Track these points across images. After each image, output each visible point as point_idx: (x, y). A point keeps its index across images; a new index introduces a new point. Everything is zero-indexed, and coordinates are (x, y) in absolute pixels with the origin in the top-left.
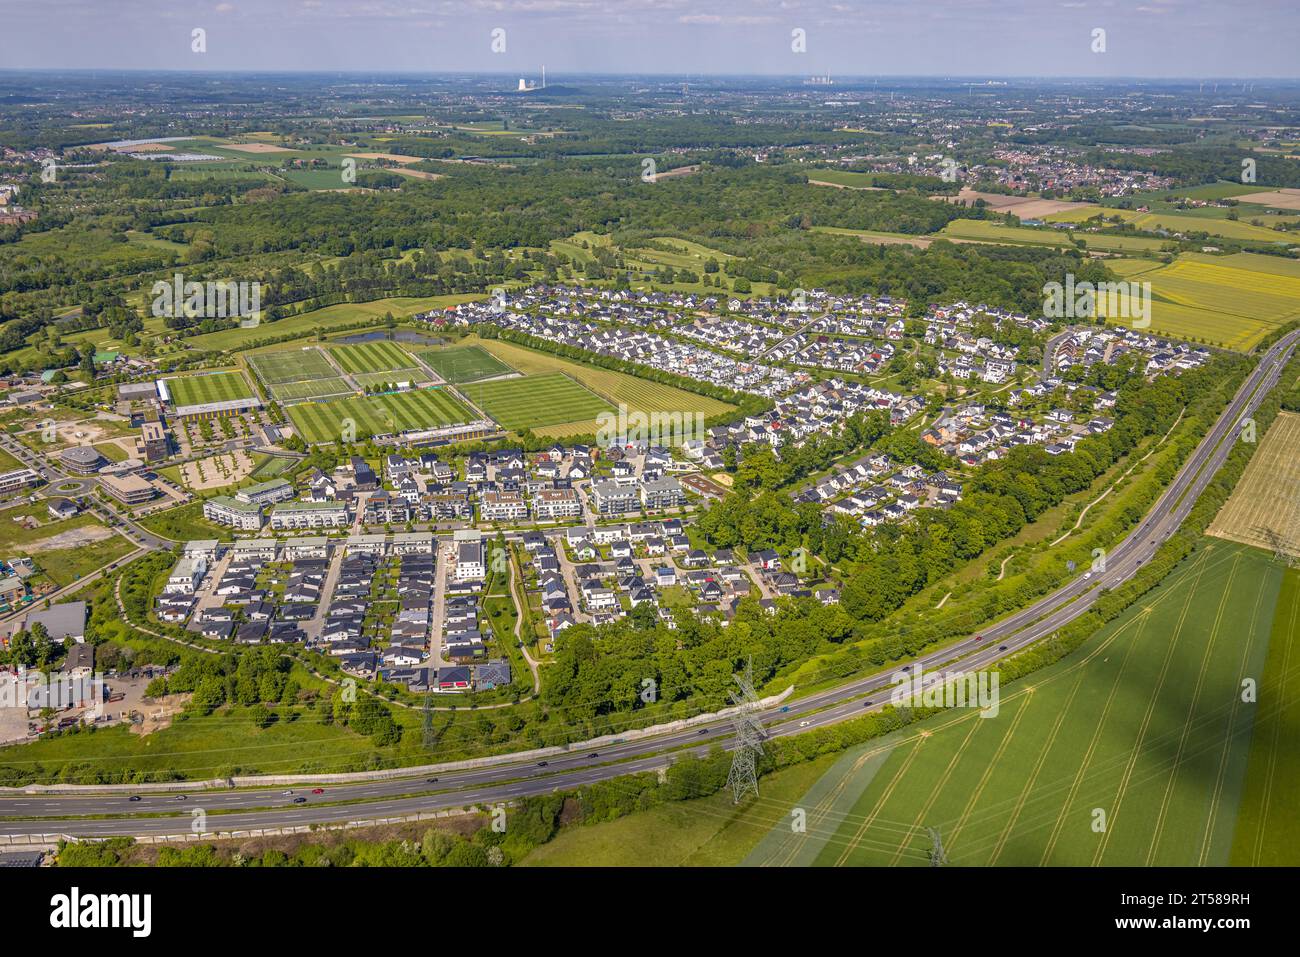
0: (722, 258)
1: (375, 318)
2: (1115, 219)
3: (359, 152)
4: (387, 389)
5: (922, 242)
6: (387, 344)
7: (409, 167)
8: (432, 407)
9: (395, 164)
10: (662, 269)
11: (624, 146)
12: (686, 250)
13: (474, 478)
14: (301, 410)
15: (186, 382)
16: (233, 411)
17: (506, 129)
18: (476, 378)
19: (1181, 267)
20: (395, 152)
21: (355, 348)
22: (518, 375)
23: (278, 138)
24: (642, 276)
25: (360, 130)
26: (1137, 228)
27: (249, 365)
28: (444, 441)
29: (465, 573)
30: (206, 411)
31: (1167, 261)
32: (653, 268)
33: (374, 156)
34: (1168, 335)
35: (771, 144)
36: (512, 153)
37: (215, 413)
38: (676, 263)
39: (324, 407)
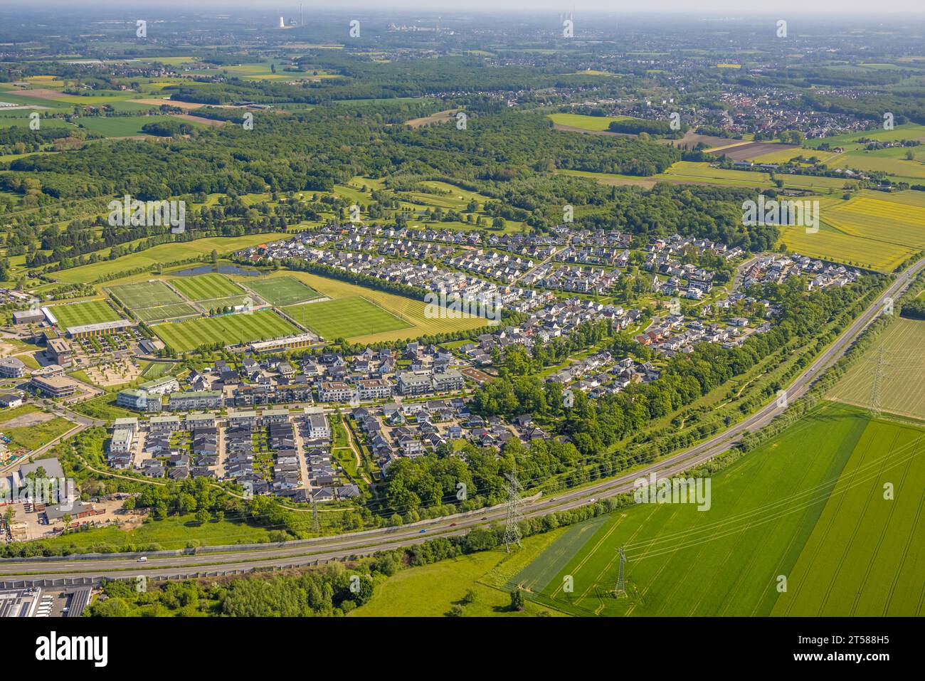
0: (482, 201)
1: (201, 255)
2: (812, 160)
3: (141, 98)
4: (225, 310)
5: (646, 184)
6: (216, 275)
7: (192, 113)
8: (265, 324)
9: (178, 110)
10: (432, 210)
11: (387, 92)
12: (451, 192)
13: (309, 374)
14: (162, 328)
15: (63, 308)
16: (112, 330)
17: (274, 72)
18: (293, 301)
19: (857, 203)
20: (174, 98)
21: (192, 280)
22: (327, 299)
23: (61, 83)
24: (416, 216)
25: (136, 75)
26: (829, 167)
27: (110, 295)
28: (281, 348)
29: (317, 434)
30: (90, 330)
31: (846, 198)
32: (424, 208)
33: (158, 102)
34: (832, 260)
35: (520, 88)
36: (286, 98)
37: (98, 332)
38: (443, 204)
39: (180, 325)
